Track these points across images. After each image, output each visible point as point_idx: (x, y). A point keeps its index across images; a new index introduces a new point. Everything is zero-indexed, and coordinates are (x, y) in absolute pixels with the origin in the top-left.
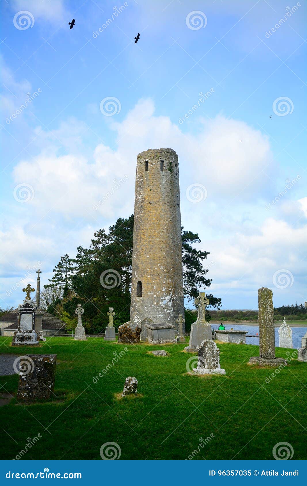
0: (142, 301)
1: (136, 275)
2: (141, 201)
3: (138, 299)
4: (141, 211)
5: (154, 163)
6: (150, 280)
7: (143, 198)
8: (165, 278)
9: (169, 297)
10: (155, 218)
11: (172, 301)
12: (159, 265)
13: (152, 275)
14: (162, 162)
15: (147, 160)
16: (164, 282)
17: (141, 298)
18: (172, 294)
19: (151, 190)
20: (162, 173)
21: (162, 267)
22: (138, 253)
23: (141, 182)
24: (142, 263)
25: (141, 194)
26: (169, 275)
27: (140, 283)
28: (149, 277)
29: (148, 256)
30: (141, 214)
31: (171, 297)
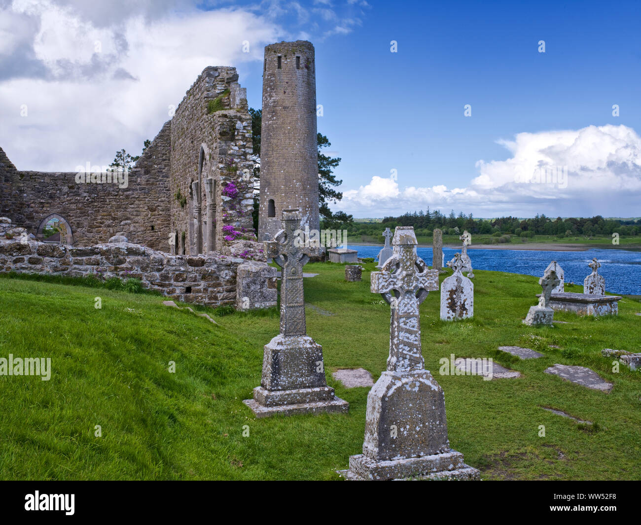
0: (275, 221)
1: (267, 192)
2: (272, 104)
3: (270, 219)
4: (273, 116)
5: (289, 59)
6: (284, 199)
7: (274, 102)
8: (302, 197)
9: (306, 218)
10: (290, 126)
11: (308, 222)
12: (295, 181)
13: (286, 193)
14: (298, 58)
15: (280, 55)
16: (301, 201)
17: (274, 219)
18: (308, 214)
19: (285, 92)
20: (299, 72)
21: (298, 184)
22: (269, 166)
23: (272, 81)
24: (275, 179)
25: (272, 97)
26: (305, 193)
27: (272, 202)
28: (283, 195)
29: (282, 171)
30: (273, 120)
31: (308, 218)
